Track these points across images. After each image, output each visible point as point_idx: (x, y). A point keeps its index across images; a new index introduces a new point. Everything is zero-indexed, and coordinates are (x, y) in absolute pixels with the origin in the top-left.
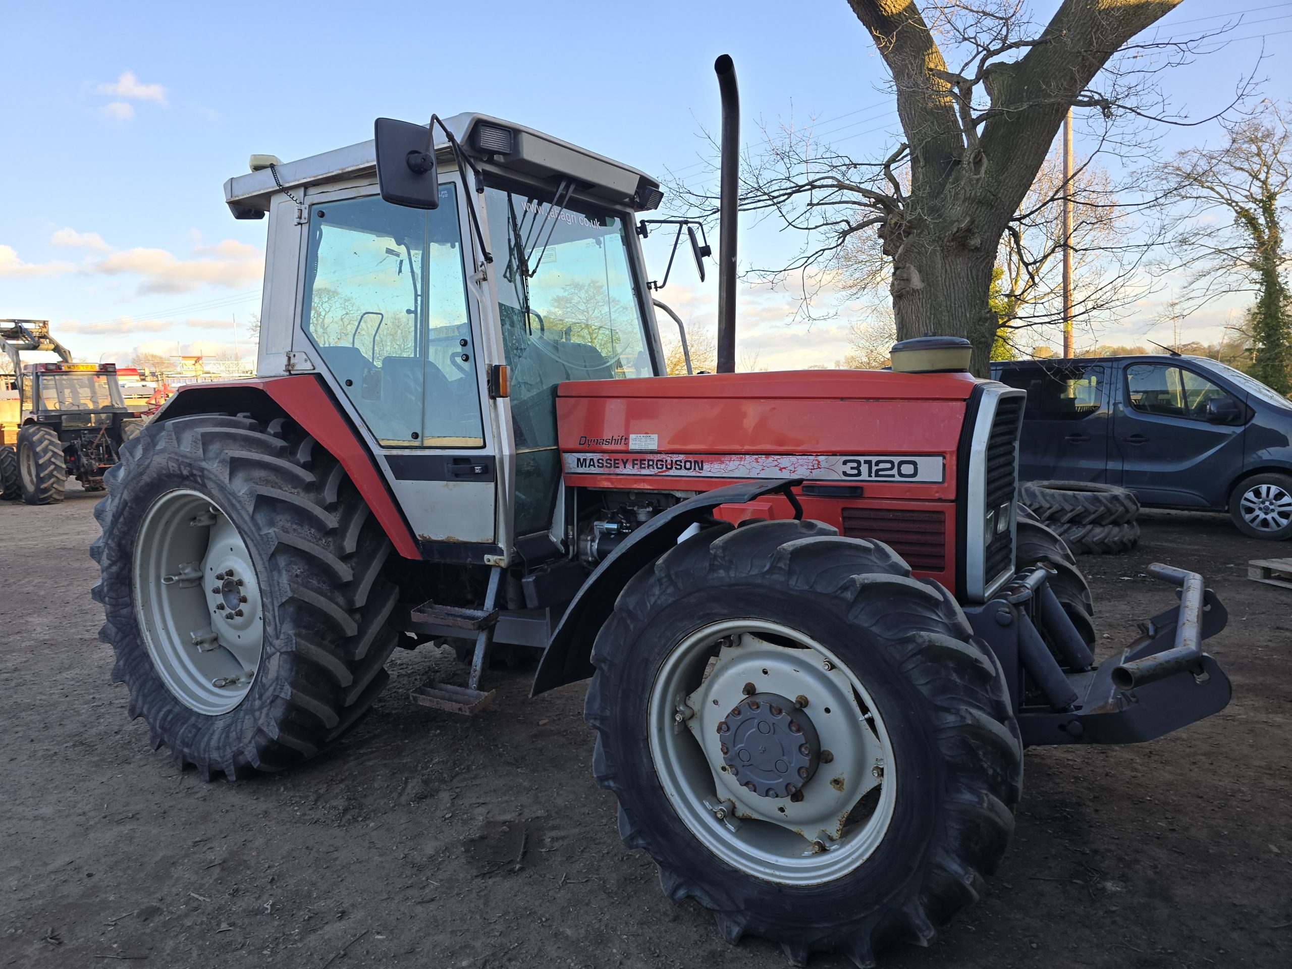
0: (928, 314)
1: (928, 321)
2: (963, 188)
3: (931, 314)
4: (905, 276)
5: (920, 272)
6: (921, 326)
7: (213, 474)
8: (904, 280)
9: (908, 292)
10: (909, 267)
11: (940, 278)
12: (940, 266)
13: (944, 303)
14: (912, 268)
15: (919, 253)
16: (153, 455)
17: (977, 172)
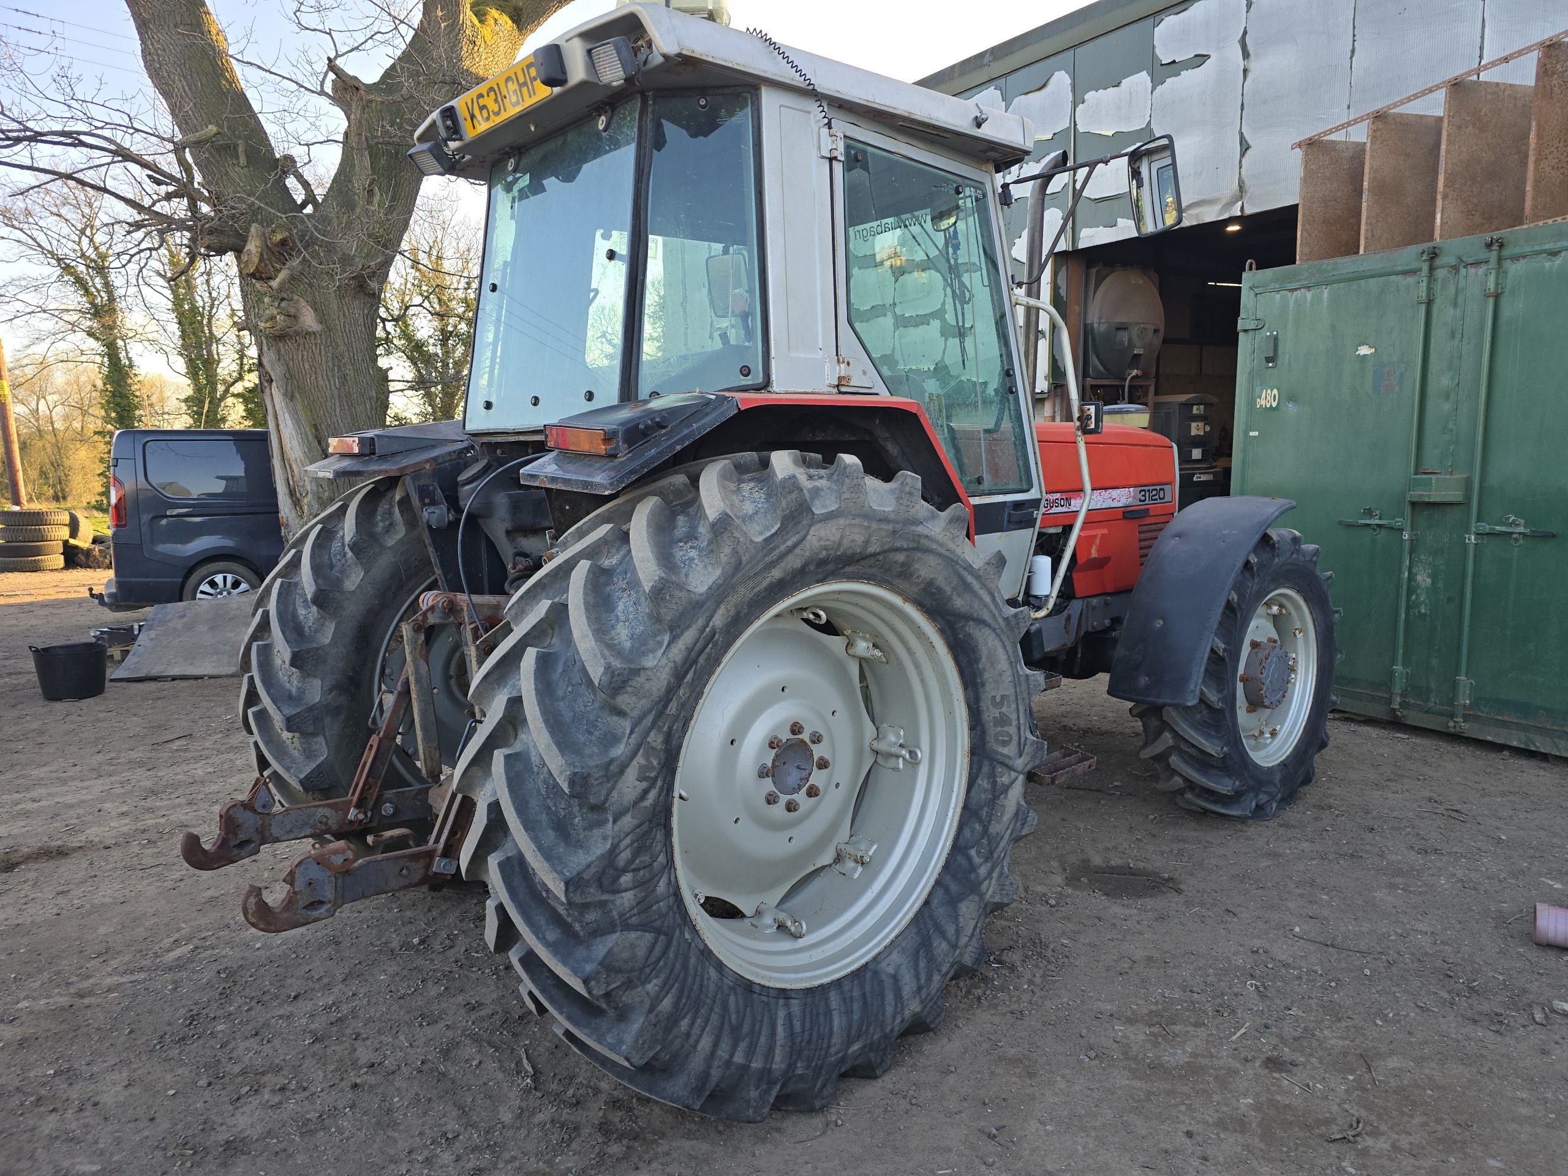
0: (330, 364)
1: (330, 374)
2: (358, 217)
3: (333, 365)
4: (292, 311)
5: (316, 310)
6: (320, 378)
7: (937, 542)
8: (289, 316)
9: (297, 333)
10: (298, 301)
11: (337, 322)
12: (335, 307)
13: (346, 354)
14: (303, 303)
15: (311, 285)
16: (810, 526)
17: (370, 203)
